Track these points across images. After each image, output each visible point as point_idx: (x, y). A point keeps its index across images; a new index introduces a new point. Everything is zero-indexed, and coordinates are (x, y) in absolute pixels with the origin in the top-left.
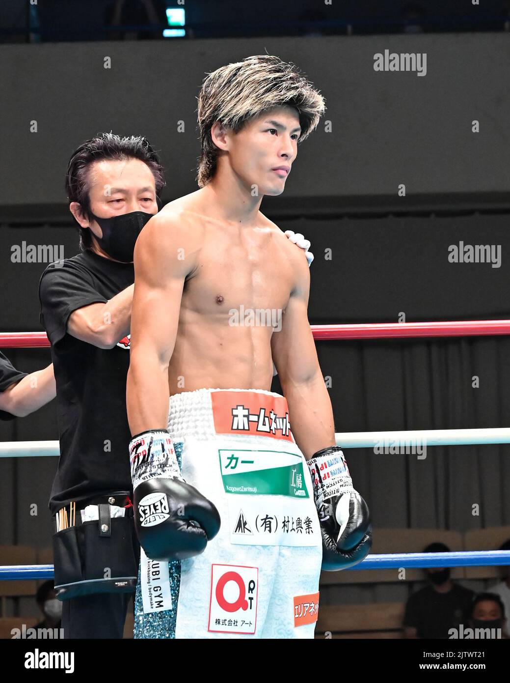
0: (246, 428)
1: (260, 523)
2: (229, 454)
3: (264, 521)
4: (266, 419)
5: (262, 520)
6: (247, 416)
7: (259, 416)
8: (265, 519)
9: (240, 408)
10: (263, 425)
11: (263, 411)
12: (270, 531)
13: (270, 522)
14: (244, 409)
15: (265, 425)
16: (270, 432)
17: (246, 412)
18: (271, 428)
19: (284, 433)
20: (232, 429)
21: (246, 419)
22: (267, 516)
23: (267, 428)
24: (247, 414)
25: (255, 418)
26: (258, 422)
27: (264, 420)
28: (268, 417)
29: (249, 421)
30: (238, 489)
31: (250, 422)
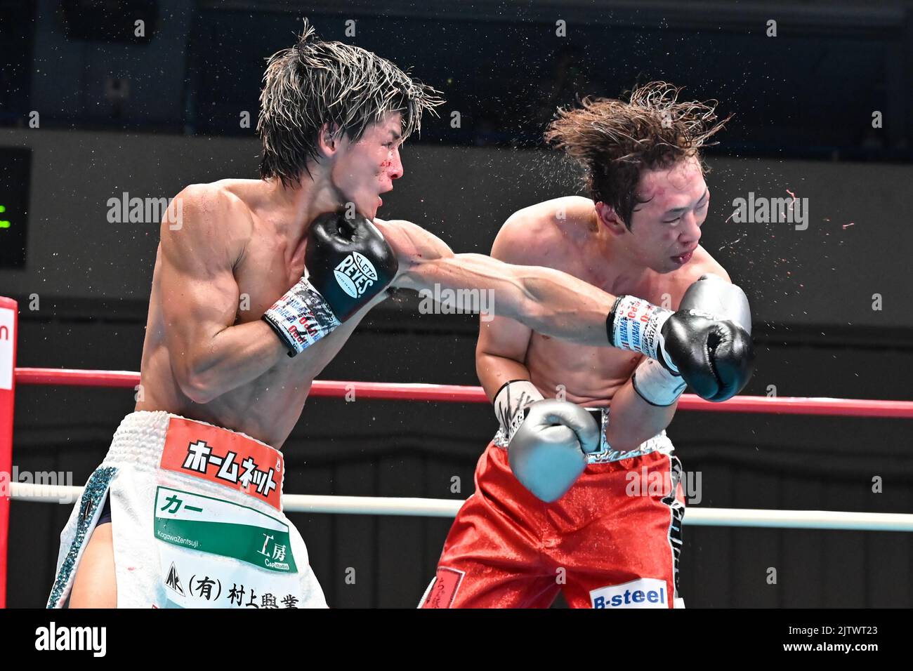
0: (202, 469)
1: (195, 585)
2: (171, 494)
3: (201, 583)
4: (235, 467)
5: (199, 582)
6: (208, 457)
7: (224, 460)
8: (204, 582)
9: (201, 445)
10: (228, 471)
11: (231, 456)
12: (208, 597)
13: (210, 587)
14: (205, 446)
15: (231, 473)
16: (236, 483)
17: (207, 451)
18: (241, 479)
19: (259, 490)
20: (183, 467)
21: (204, 459)
22: (207, 578)
23: (233, 477)
24: (208, 453)
25: (219, 461)
26: (221, 466)
27: (231, 466)
28: (238, 464)
29: (207, 462)
30: (172, 538)
31: (208, 464)
